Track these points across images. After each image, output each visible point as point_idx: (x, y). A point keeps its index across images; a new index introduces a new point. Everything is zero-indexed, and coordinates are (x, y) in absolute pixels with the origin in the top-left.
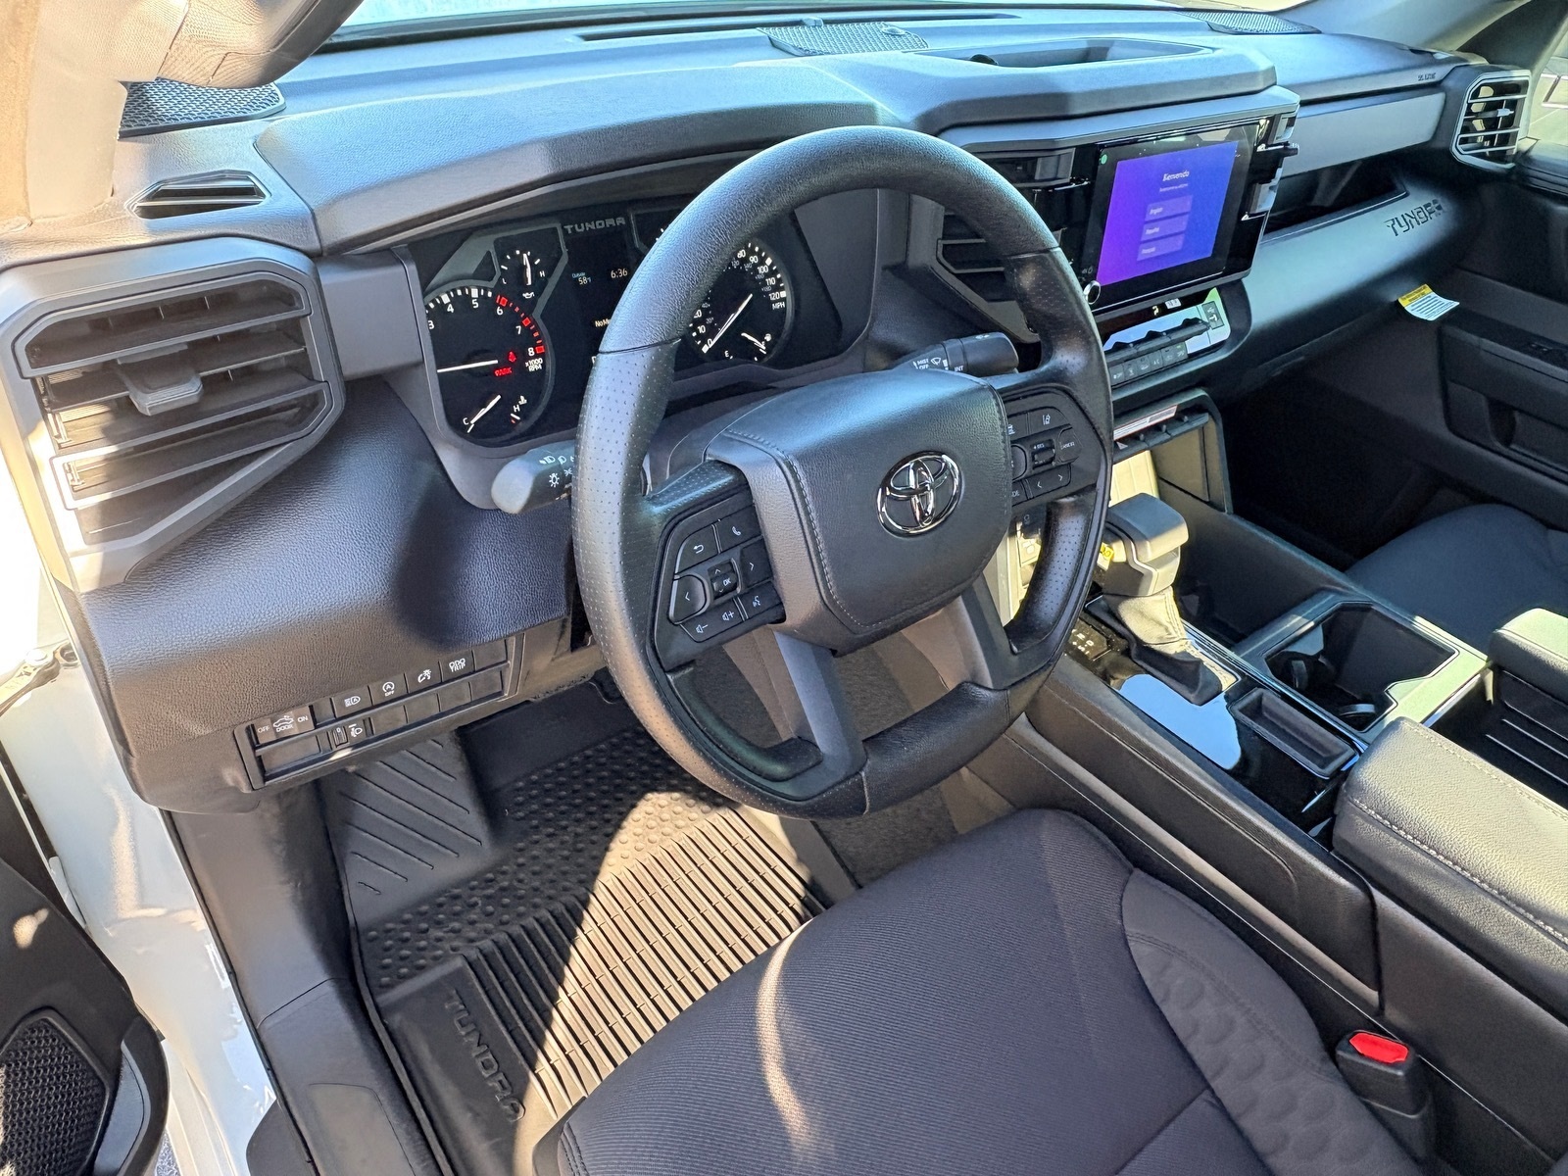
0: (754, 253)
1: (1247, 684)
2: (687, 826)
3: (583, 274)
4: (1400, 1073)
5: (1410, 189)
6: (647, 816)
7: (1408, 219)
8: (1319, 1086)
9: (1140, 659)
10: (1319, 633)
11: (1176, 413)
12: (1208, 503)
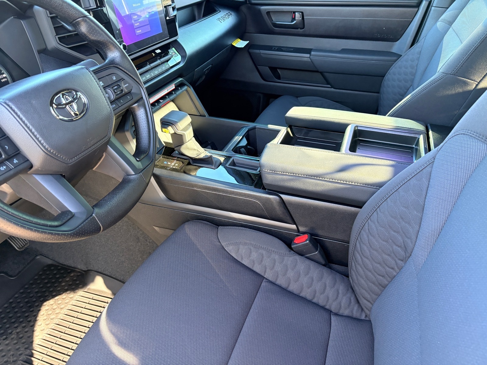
1: (228, 158)
2: (66, 306)
4: (308, 242)
5: (220, 10)
6: (47, 311)
7: (223, 18)
8: (292, 259)
9: (194, 163)
10: (245, 139)
11: (175, 87)
12: (200, 116)
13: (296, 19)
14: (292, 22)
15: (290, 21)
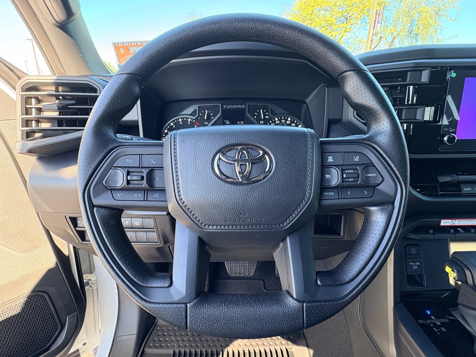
0: (294, 123)
3: (228, 121)
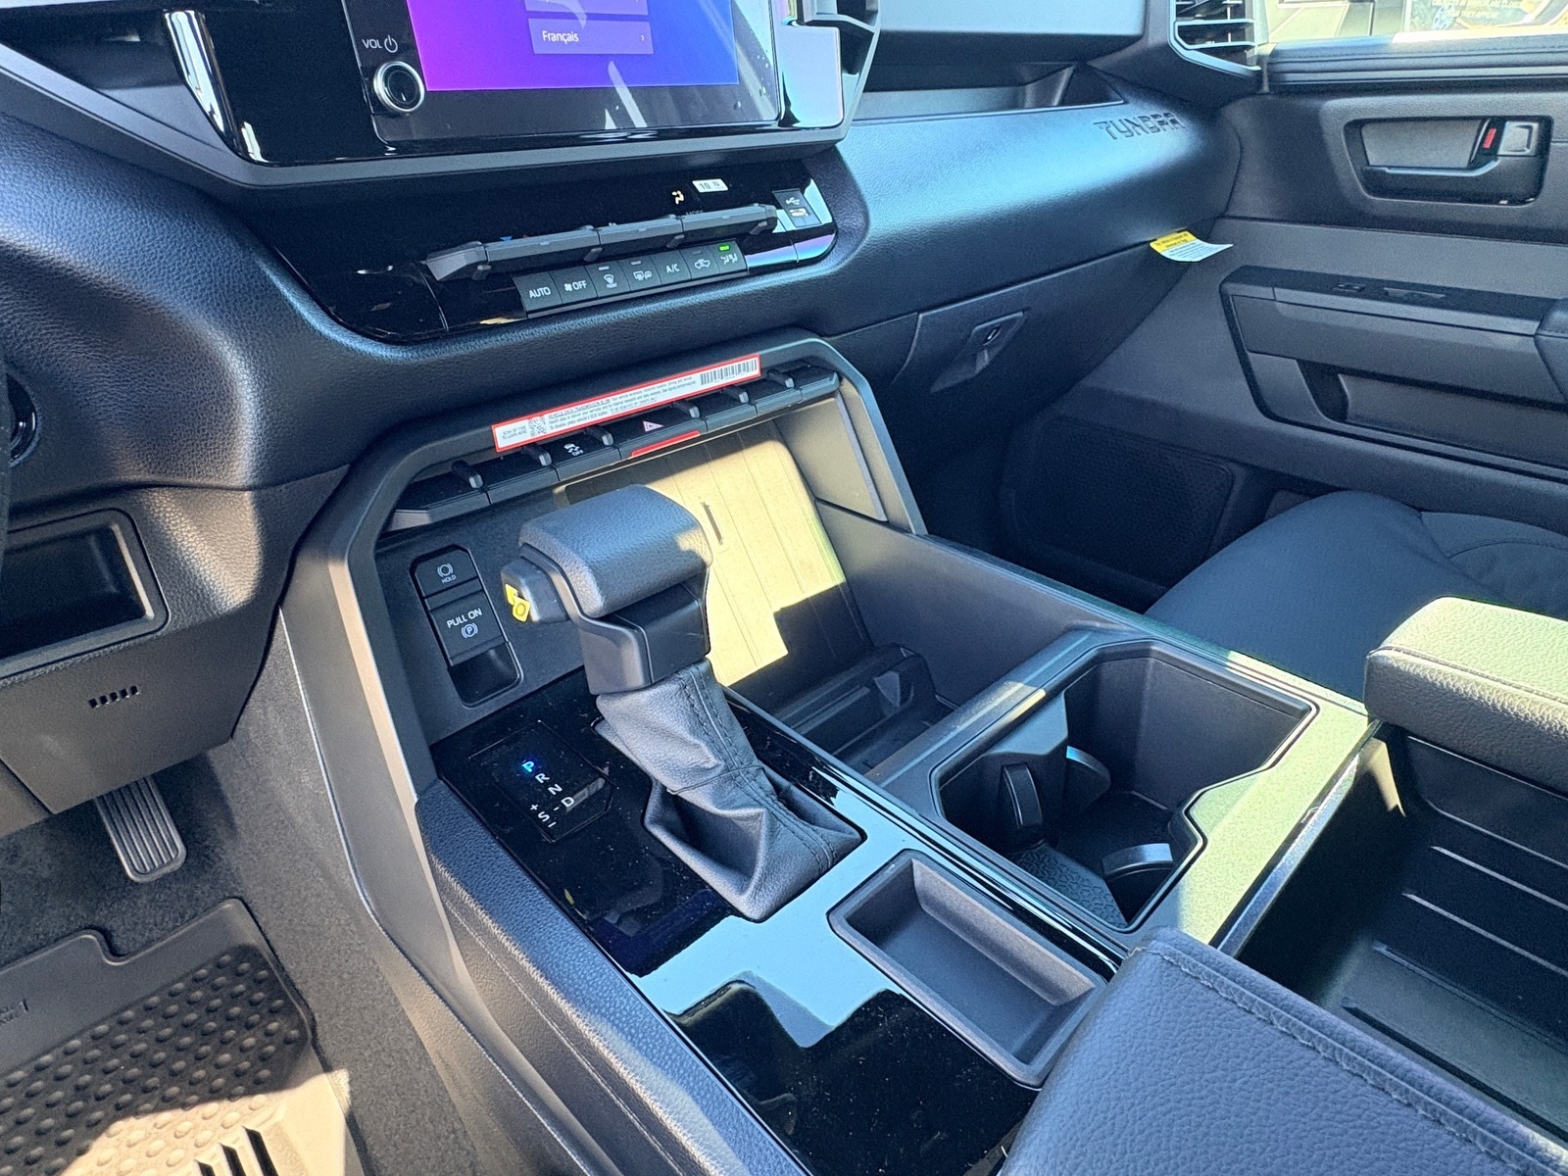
5: (1129, 98)
7: (1130, 126)
10: (1059, 707)
11: (762, 370)
12: (887, 524)
13: (1501, 151)
14: (1473, 165)
15: (1464, 163)
